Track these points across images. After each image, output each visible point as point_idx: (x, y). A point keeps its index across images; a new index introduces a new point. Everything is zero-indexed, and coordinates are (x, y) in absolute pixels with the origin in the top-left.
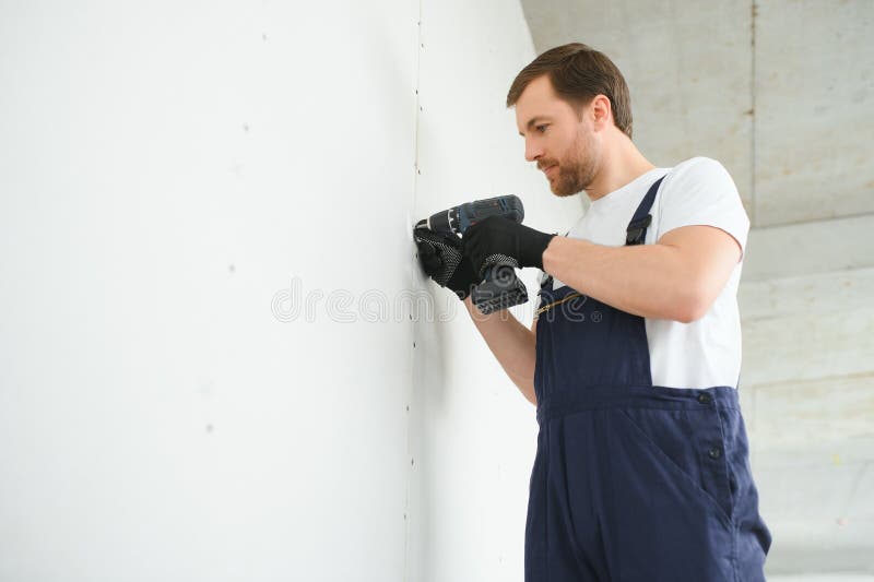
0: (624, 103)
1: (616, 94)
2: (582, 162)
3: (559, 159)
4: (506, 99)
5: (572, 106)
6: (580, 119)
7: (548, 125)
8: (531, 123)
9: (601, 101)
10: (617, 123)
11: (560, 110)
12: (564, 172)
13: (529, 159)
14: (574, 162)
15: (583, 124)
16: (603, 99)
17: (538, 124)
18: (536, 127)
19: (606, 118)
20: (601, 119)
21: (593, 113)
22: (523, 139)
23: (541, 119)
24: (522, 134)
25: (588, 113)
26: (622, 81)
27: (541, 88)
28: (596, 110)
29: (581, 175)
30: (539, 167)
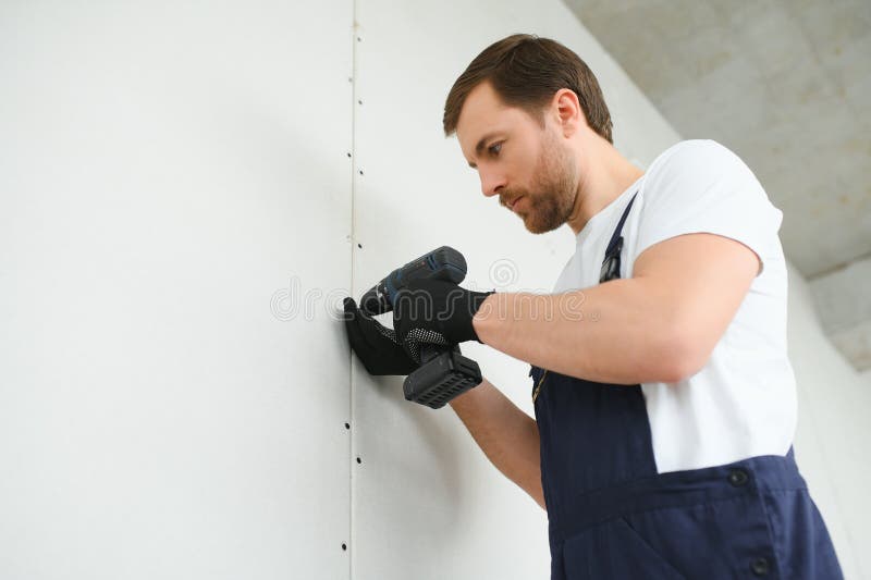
0: (594, 94)
1: (582, 84)
2: (557, 181)
3: (527, 187)
4: (442, 125)
5: (528, 110)
6: (541, 124)
7: (502, 142)
8: (480, 146)
9: (565, 97)
10: (590, 123)
11: (514, 120)
12: (536, 202)
13: (488, 194)
14: (547, 183)
15: (547, 130)
16: (567, 94)
17: (488, 144)
18: (487, 151)
19: (576, 118)
20: (571, 121)
21: (558, 114)
22: (475, 172)
23: (491, 137)
24: (473, 165)
25: (552, 116)
26: (585, 68)
27: (483, 98)
28: (562, 110)
29: (559, 199)
30: (503, 202)
